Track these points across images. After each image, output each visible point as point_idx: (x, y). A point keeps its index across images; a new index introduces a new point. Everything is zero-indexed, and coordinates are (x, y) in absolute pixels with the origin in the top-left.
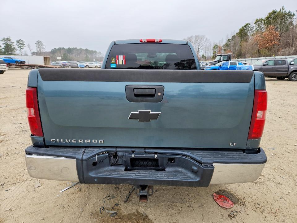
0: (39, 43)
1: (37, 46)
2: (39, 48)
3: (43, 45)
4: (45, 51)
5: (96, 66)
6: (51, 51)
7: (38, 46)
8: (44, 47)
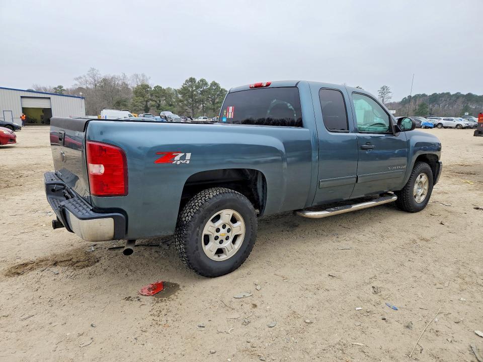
0: (384, 90)
1: (380, 94)
2: (382, 97)
3: (389, 92)
4: (392, 101)
5: (458, 125)
6: (401, 100)
7: (382, 94)
8: (390, 95)
